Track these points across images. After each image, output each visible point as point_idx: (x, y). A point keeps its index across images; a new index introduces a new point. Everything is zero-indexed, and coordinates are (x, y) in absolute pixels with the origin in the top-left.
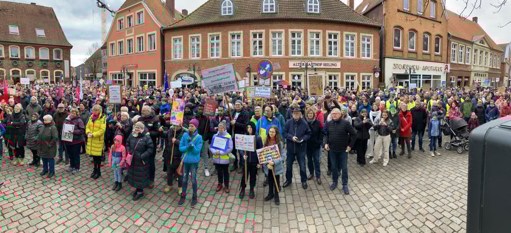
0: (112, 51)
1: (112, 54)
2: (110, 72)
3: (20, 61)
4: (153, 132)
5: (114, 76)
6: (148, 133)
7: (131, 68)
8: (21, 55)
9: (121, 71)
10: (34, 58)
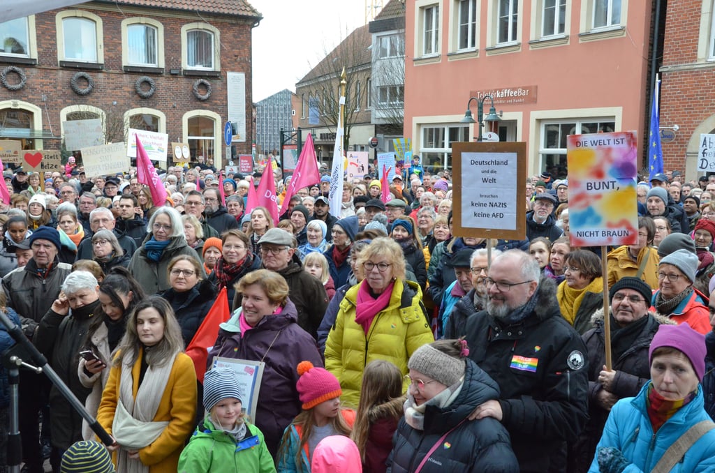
0: (428, 36)
1: (428, 49)
2: (417, 120)
3: (34, 71)
4: (527, 404)
5: (433, 135)
6: (493, 408)
7: (510, 102)
8: (39, 45)
9: (469, 114)
10: (102, 61)
